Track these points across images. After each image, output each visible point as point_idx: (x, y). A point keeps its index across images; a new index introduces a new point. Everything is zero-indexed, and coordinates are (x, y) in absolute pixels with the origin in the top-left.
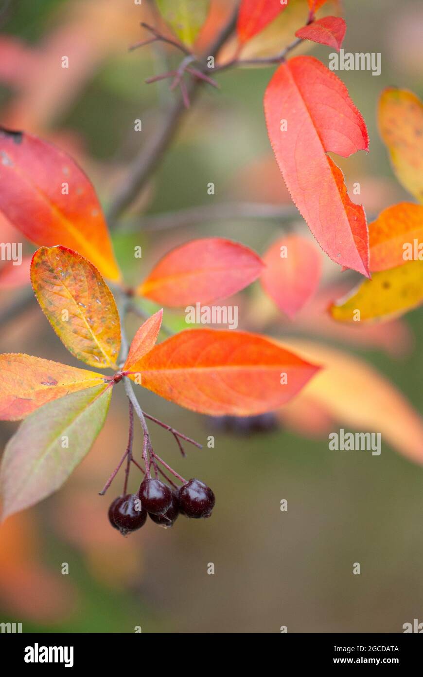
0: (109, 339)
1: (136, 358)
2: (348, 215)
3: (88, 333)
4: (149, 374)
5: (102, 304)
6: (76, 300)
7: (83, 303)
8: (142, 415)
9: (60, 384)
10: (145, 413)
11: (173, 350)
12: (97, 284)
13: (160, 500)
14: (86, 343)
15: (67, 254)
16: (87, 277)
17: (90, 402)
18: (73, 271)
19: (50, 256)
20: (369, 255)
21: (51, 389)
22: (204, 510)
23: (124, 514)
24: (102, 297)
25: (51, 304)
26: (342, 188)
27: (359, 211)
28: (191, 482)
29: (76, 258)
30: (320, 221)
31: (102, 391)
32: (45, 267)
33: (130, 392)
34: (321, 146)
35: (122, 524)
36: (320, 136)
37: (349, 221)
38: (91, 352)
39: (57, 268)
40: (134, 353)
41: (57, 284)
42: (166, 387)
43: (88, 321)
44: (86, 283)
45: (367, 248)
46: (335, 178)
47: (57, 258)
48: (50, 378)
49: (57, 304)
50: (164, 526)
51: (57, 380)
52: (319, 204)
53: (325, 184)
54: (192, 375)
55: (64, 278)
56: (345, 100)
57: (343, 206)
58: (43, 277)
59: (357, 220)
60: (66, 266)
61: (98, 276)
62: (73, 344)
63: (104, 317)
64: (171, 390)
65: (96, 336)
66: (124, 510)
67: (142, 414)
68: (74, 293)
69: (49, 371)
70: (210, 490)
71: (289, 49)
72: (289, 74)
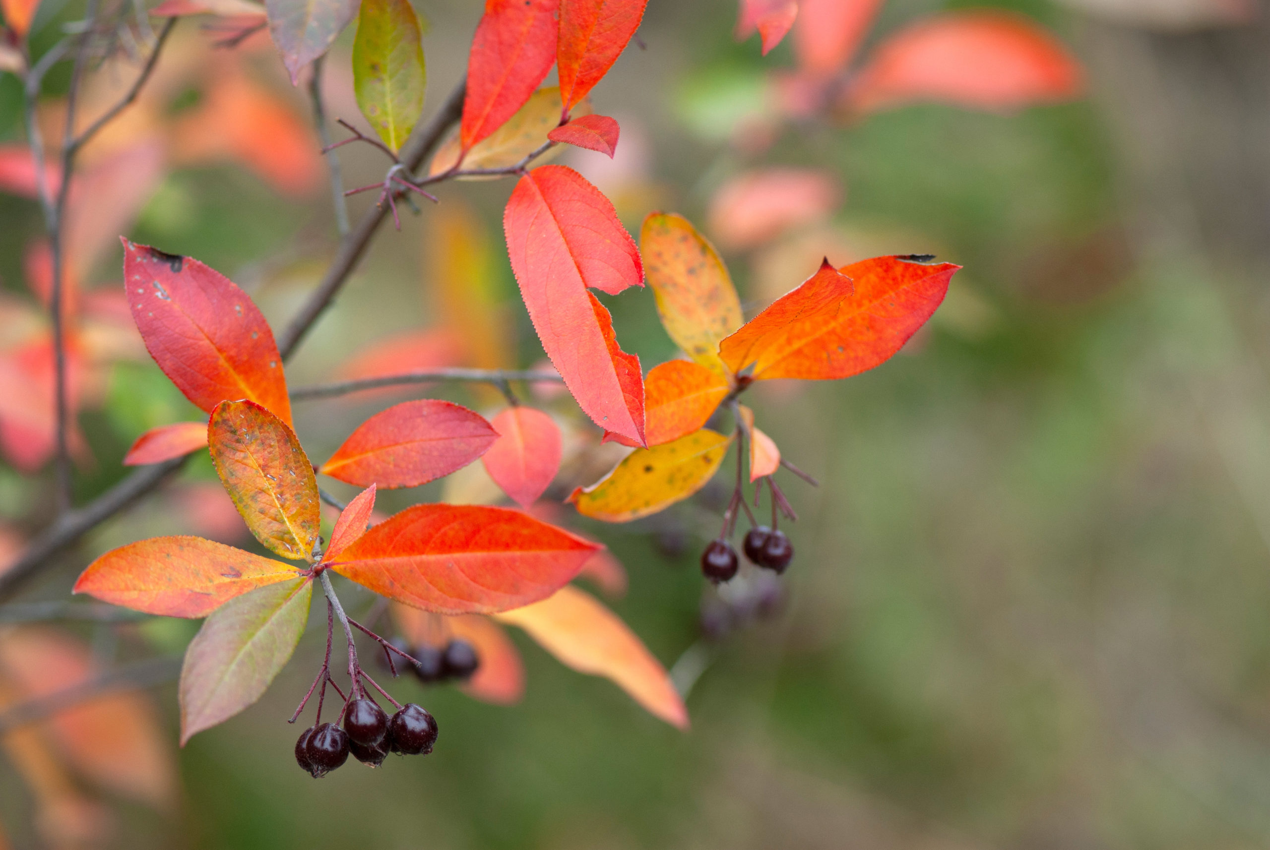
0: (304, 522)
1: (340, 546)
2: (616, 367)
3: (279, 514)
4: (362, 564)
5: (297, 476)
6: (263, 470)
7: (273, 475)
8: (346, 621)
9: (245, 577)
10: (350, 619)
11: (397, 532)
12: (291, 450)
13: (372, 726)
14: (276, 526)
15: (255, 410)
16: (279, 441)
17: (287, 598)
18: (260, 433)
19: (232, 414)
20: (645, 418)
21: (234, 582)
22: (425, 743)
23: (321, 748)
24: (296, 468)
25: (233, 475)
26: (609, 333)
27: (630, 362)
28: (407, 707)
29: (265, 417)
30: (579, 375)
31: (300, 586)
32: (226, 427)
33: (330, 590)
34: (581, 280)
35: (318, 760)
36: (578, 267)
37: (618, 375)
38: (282, 539)
39: (241, 428)
40: (338, 541)
41: (239, 449)
42: (386, 580)
43: (278, 498)
44: (277, 449)
45: (642, 409)
46: (600, 321)
47: (241, 416)
48: (232, 568)
49: (239, 474)
50: (370, 765)
51: (241, 572)
52: (578, 353)
53: (586, 328)
54: (420, 564)
55: (250, 442)
56: (612, 222)
57: (609, 357)
58: (223, 440)
59: (628, 374)
60: (251, 427)
61: (293, 441)
62: (259, 526)
63: (298, 494)
64: (392, 584)
65: (288, 518)
66: (321, 742)
67: (346, 618)
68: (261, 462)
69: (231, 560)
70: (433, 718)
71: (532, 157)
72: (535, 188)
